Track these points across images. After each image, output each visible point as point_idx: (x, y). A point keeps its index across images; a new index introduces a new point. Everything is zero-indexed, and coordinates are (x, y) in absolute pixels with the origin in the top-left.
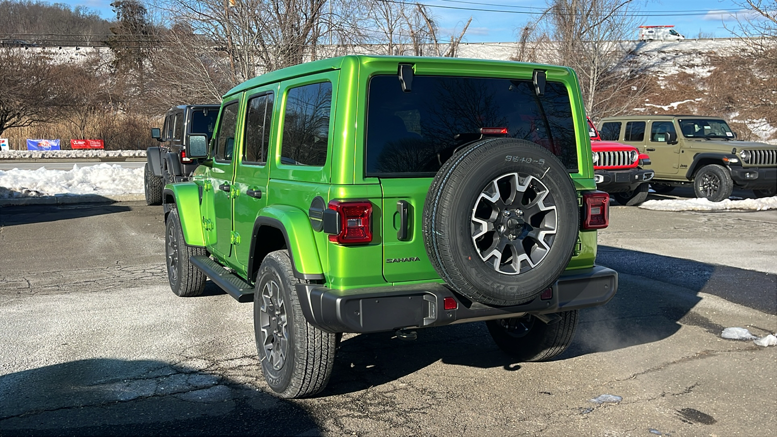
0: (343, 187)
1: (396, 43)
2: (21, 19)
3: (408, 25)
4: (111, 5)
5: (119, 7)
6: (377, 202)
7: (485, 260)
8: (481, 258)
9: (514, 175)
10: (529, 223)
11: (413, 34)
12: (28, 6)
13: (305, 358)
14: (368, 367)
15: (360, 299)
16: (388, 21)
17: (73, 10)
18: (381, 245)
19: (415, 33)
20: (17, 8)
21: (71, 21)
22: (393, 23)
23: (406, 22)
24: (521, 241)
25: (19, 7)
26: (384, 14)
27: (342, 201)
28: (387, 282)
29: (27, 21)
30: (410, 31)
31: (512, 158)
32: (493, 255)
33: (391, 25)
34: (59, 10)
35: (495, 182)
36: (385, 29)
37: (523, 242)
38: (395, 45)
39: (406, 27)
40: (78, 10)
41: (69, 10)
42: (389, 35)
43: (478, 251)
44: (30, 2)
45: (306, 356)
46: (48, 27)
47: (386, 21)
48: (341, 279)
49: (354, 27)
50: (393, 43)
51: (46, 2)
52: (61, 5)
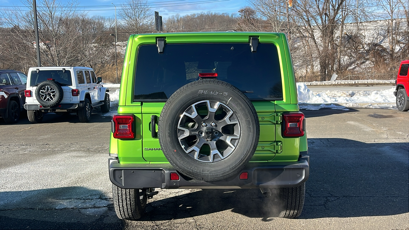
0: (122, 107)
1: (395, 18)
2: (208, 22)
3: (403, 7)
4: (239, 12)
5: (242, 13)
6: (139, 116)
7: (187, 152)
8: (184, 151)
9: (206, 102)
10: (221, 131)
11: (406, 12)
12: (211, 16)
13: (117, 199)
14: (187, 208)
15: (122, 170)
16: (390, 6)
17: (230, 16)
18: (141, 140)
19: (407, 11)
20: (206, 17)
21: (229, 21)
22: (393, 6)
23: (402, 6)
24: (215, 142)
25: (207, 17)
26: (388, 2)
27: (121, 115)
28: (147, 161)
29: (210, 23)
30: (404, 10)
31: (203, 92)
32: (193, 150)
33: (392, 8)
34: (224, 16)
35: (193, 106)
36: (388, 11)
37: (216, 143)
38: (395, 19)
39: (402, 9)
40: (232, 16)
41: (229, 16)
42: (391, 14)
43: (183, 147)
44: (211, 14)
45: (117, 198)
46: (218, 25)
47: (389, 6)
48: (121, 157)
49: (363, 11)
50: (393, 19)
51: (219, 13)
52: (225, 14)
